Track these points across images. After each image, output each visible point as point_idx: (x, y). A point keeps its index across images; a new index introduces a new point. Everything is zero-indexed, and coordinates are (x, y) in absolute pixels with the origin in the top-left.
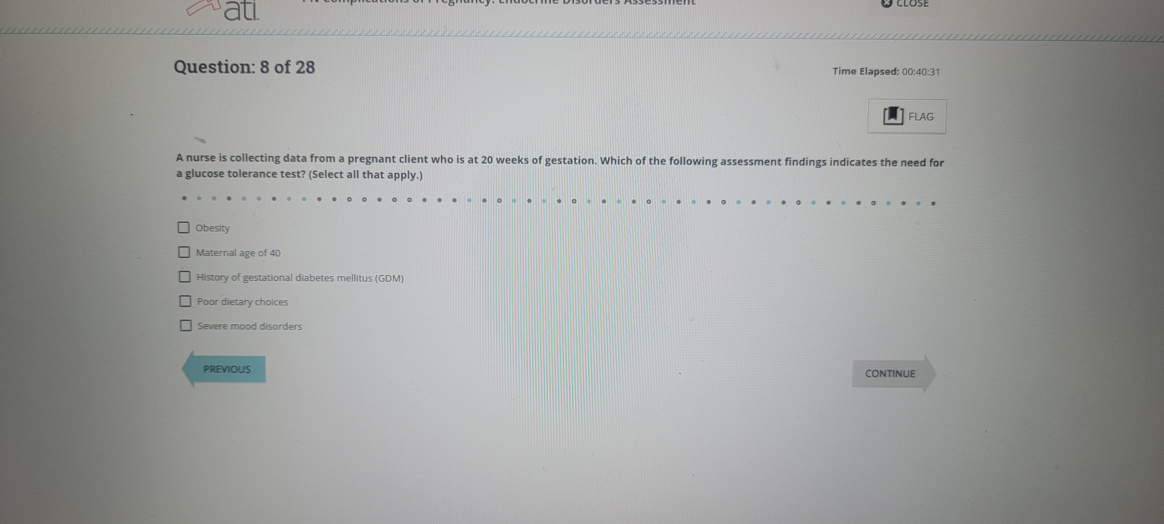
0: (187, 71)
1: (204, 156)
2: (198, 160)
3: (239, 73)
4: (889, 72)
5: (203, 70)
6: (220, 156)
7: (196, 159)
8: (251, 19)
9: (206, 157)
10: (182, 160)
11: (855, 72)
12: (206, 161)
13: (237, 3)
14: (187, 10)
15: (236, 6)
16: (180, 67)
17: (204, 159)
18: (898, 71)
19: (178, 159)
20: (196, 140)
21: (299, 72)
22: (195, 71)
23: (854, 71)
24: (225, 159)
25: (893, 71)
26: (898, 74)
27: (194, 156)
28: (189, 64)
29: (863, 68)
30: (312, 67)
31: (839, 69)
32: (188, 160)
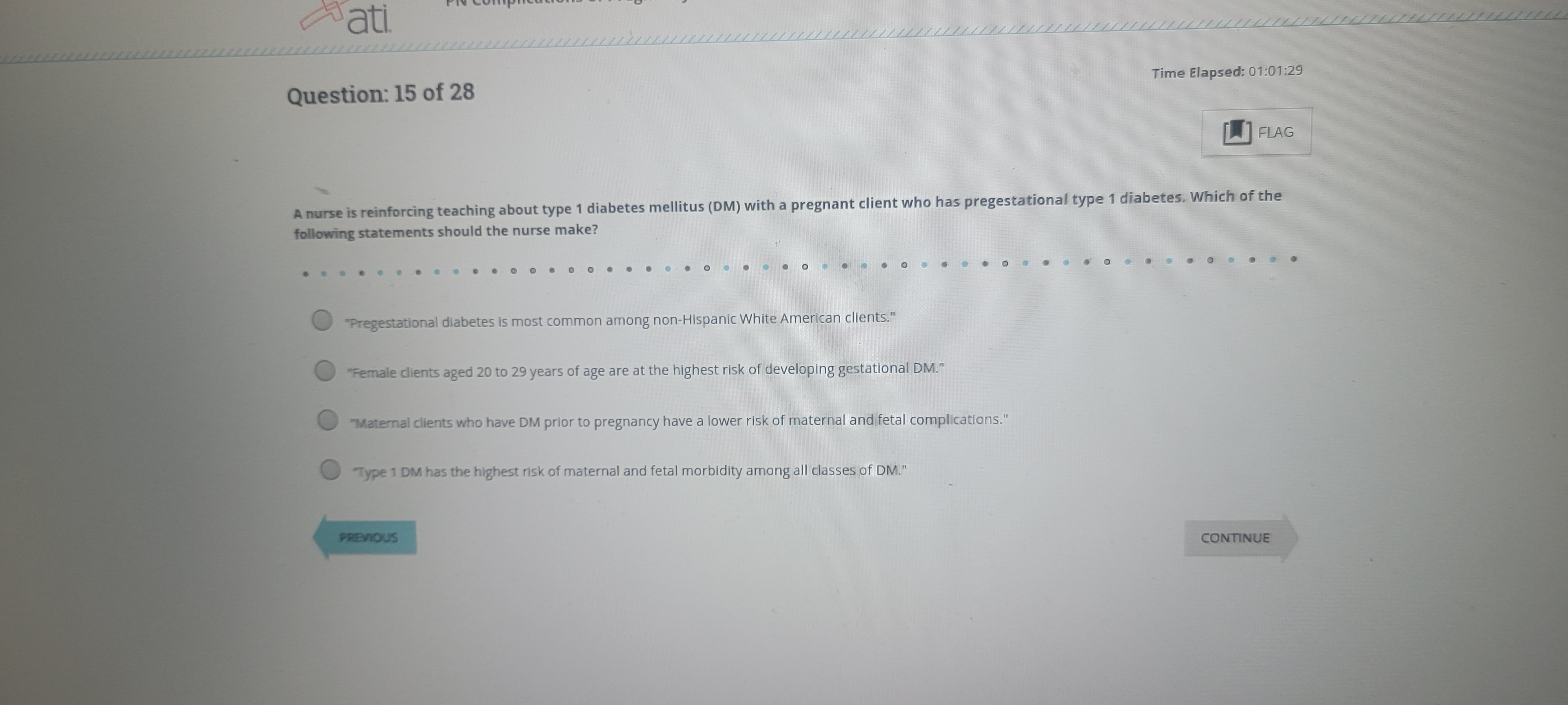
0: (303, 102)
4: (1231, 73)
5: (323, 100)
8: (381, 32)
11: (1184, 74)
13: (363, 11)
14: (301, 23)
15: (361, 15)
16: (295, 96)
18: (1243, 70)
22: (313, 102)
23: (1181, 73)
25: (1236, 70)
26: (1243, 75)
28: (305, 93)
29: (1195, 69)
31: (1161, 71)
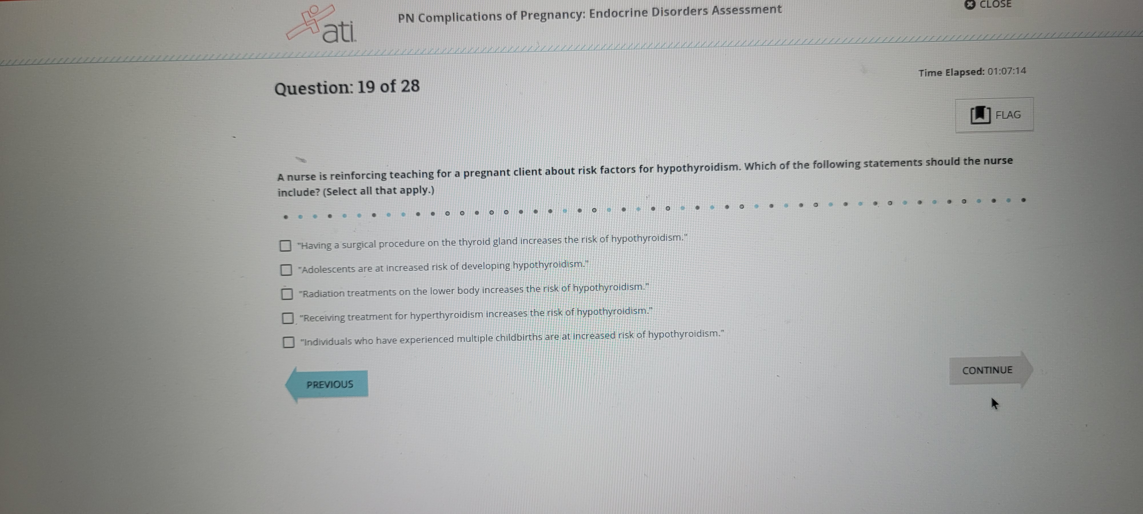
0: (287, 93)
1: (304, 176)
2: (299, 179)
3: (338, 94)
5: (303, 91)
6: (321, 175)
7: (297, 178)
8: (348, 41)
9: (307, 176)
10: (283, 180)
12: (307, 180)
13: (335, 26)
14: (287, 35)
16: (280, 89)
17: (304, 178)
19: (279, 179)
20: (297, 161)
21: (404, 90)
22: (295, 93)
24: (325, 177)
27: (295, 176)
28: (289, 87)
30: (417, 85)
32: (289, 180)
